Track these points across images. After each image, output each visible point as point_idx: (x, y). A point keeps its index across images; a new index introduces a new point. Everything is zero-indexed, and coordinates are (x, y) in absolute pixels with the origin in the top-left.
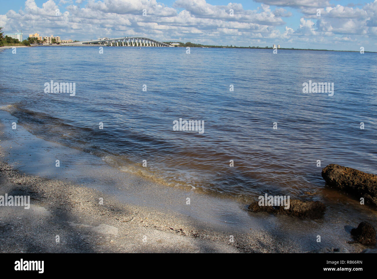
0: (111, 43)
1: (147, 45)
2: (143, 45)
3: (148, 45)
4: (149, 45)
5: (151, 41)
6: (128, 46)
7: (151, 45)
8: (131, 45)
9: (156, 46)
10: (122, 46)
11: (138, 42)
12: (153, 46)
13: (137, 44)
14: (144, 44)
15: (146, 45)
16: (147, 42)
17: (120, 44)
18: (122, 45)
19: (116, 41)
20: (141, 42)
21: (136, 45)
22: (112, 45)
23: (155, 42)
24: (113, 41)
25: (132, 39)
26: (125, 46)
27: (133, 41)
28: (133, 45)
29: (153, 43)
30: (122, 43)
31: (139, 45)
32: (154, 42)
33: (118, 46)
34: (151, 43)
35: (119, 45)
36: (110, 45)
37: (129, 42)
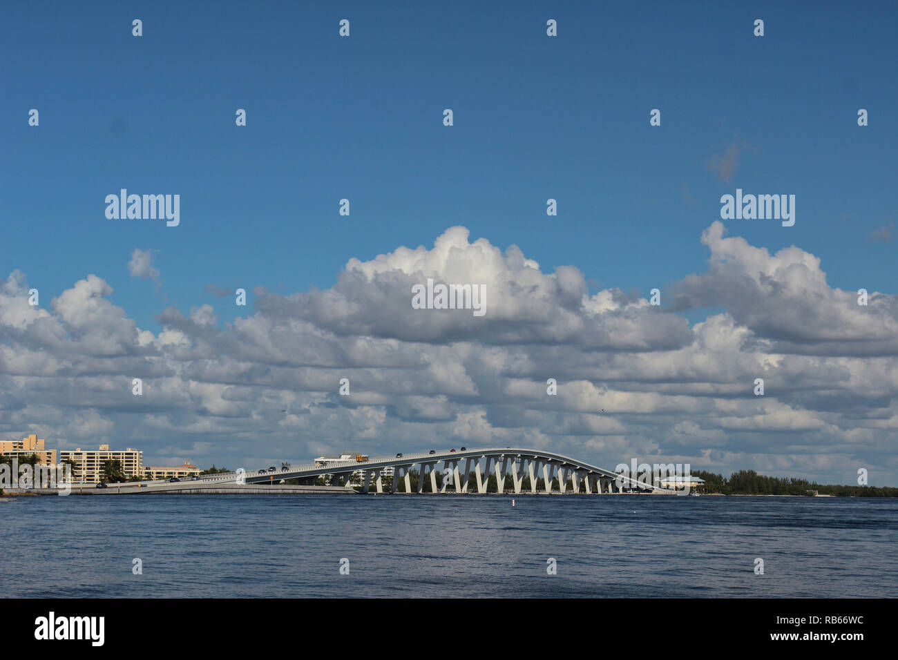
0: (375, 479)
1: (544, 488)
2: (526, 485)
3: (548, 486)
4: (556, 486)
5: (563, 466)
6: (458, 490)
7: (563, 488)
8: (473, 485)
9: (588, 492)
10: (431, 491)
11: (503, 473)
12: (576, 490)
13: (501, 484)
14: (534, 483)
15: (541, 485)
16: (545, 471)
17: (421, 481)
18: (427, 488)
19: (401, 471)
20: (519, 474)
21: (492, 486)
22: (380, 490)
23: (582, 471)
24: (386, 468)
25: (475, 458)
26: (443, 491)
27: (478, 470)
28: (482, 489)
29: (574, 477)
30: (428, 477)
31: (509, 485)
32: (576, 470)
33: (408, 490)
34: (565, 476)
35: (414, 488)
36: (374, 489)
37: (463, 473)
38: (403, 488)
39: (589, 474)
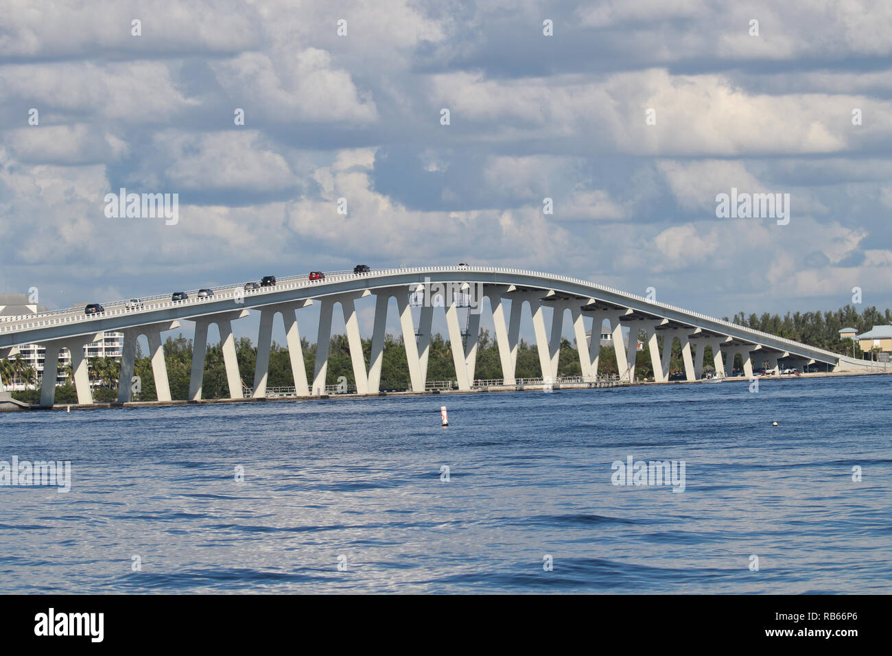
0: (72, 369)
1: (538, 375)
2: (488, 368)
3: (549, 366)
4: (569, 367)
5: (587, 310)
6: (301, 387)
7: (589, 369)
8: (341, 368)
9: (660, 376)
10: (226, 392)
11: (422, 334)
12: (626, 372)
13: (418, 367)
14: (508, 360)
15: (529, 366)
16: (539, 325)
17: (199, 365)
18: (216, 387)
19: (142, 340)
20: (467, 338)
21: (395, 376)
22: (85, 396)
23: (640, 319)
24: (101, 335)
25: (345, 297)
26: (261, 391)
27: (354, 331)
28: (368, 381)
29: (618, 338)
30: (216, 356)
31: (441, 369)
32: (625, 320)
33: (164, 392)
34: (596, 335)
35: (180, 390)
36: (69, 395)
37: (313, 340)
38: (149, 391)
39: (659, 328)
